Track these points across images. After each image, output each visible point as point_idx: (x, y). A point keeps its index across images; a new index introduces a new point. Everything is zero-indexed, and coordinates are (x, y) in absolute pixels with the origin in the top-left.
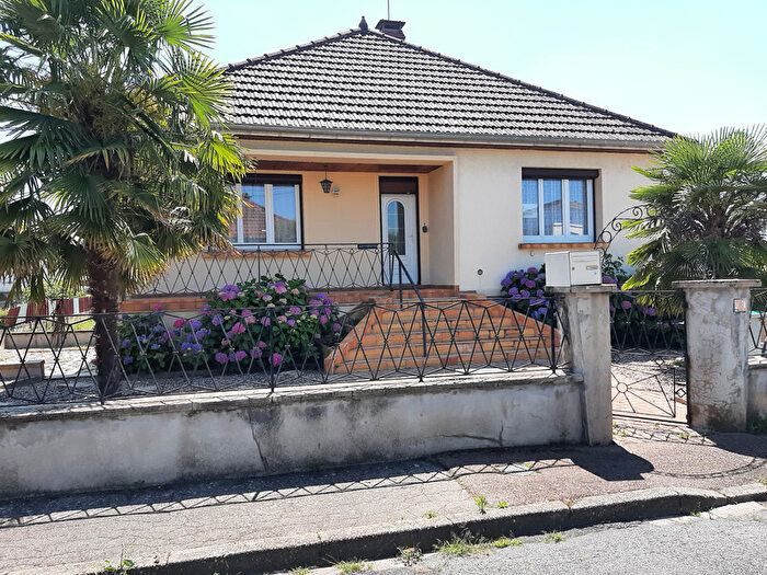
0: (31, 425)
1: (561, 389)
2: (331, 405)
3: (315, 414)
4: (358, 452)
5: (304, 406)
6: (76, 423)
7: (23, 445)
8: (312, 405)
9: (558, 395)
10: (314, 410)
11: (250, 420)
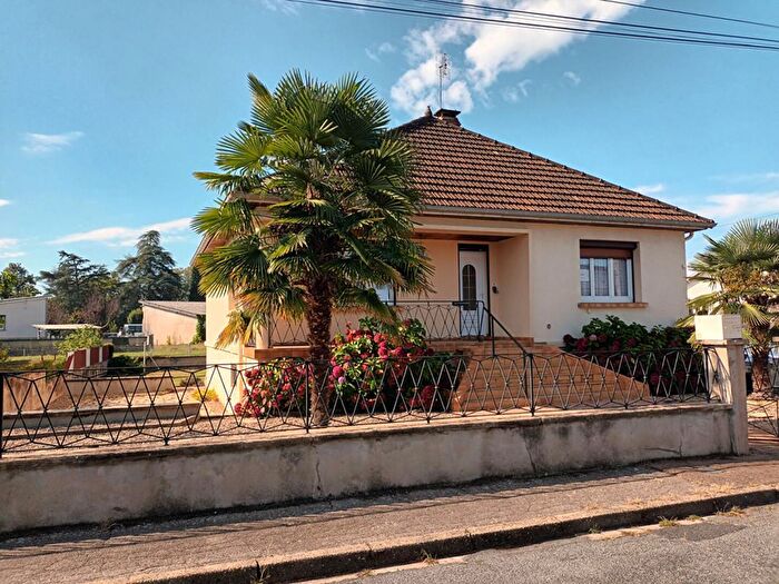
0: (390, 437)
1: (717, 414)
2: (574, 426)
3: (564, 433)
4: (592, 460)
5: (557, 426)
6: (418, 436)
7: (386, 453)
8: (563, 425)
9: (715, 419)
10: (564, 428)
11: (524, 436)
